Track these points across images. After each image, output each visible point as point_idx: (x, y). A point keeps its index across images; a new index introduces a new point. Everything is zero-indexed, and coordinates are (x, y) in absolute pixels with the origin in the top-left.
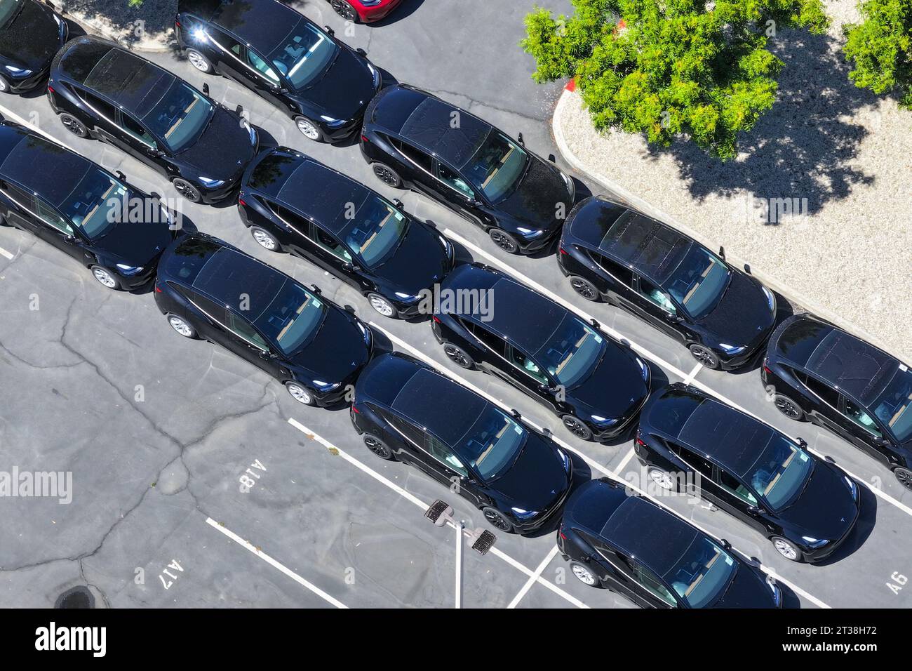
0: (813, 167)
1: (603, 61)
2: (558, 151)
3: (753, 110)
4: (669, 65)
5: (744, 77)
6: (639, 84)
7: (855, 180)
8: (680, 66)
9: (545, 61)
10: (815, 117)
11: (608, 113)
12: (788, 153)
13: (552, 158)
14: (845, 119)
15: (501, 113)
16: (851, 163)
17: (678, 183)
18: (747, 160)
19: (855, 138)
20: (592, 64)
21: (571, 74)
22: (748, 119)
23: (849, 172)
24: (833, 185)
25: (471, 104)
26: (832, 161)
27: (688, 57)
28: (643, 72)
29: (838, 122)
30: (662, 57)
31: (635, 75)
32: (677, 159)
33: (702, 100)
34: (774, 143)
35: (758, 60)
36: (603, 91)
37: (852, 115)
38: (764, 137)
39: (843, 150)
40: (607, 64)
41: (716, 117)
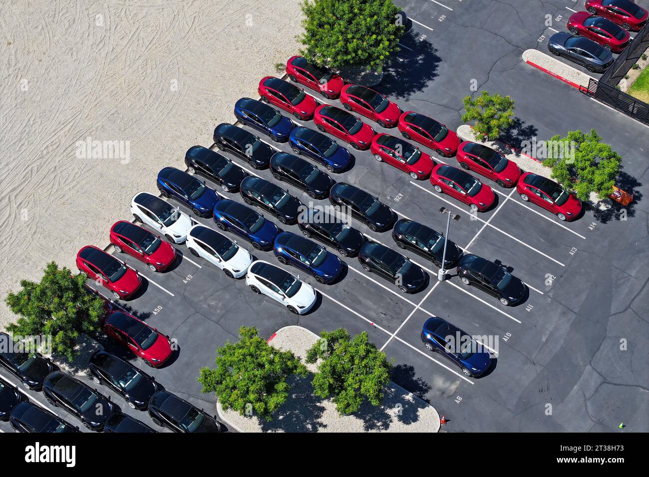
0: (306, 421)
1: (226, 386)
2: (218, 414)
3: (277, 404)
4: (248, 388)
5: (276, 391)
6: (237, 395)
7: (320, 426)
8: (252, 388)
9: (205, 386)
10: (308, 403)
11: (227, 404)
12: (297, 417)
13: (215, 417)
14: (318, 404)
15: (199, 400)
16: (319, 420)
17: (258, 426)
18: (283, 418)
19: (321, 411)
20: (222, 387)
21: (215, 390)
22: (275, 407)
23: (318, 423)
24: (312, 428)
25: (189, 397)
26: (313, 420)
27: (254, 385)
28: (239, 390)
29: (316, 405)
30: (245, 385)
31: (236, 391)
32: (259, 418)
33: (259, 400)
34: (293, 412)
35: (281, 386)
36: (225, 397)
37: (321, 403)
38: (289, 410)
39: (317, 415)
40: (227, 387)
41: (264, 406)
